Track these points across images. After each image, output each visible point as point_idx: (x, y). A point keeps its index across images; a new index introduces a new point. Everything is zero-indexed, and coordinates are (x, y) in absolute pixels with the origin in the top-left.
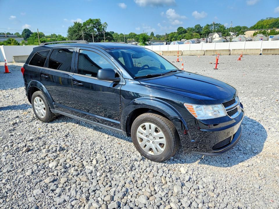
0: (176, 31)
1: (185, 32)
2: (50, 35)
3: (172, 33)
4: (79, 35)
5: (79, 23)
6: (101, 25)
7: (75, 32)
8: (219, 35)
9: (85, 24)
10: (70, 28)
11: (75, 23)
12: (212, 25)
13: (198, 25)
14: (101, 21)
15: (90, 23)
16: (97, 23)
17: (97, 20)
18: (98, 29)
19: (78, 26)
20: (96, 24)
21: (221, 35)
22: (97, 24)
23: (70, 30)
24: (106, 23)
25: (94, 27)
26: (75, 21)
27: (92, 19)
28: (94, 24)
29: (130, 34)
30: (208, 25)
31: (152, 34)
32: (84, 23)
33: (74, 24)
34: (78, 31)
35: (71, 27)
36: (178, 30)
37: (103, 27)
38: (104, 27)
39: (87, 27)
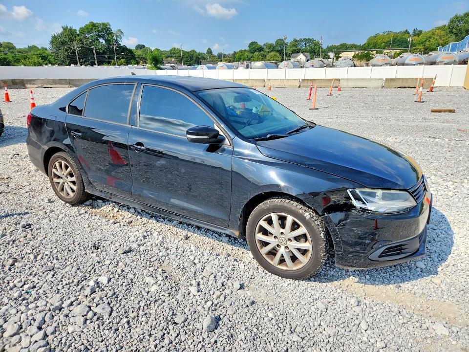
0: (247, 49)
1: (261, 49)
2: (27, 47)
3: (241, 51)
4: (71, 49)
5: (71, 29)
6: (111, 33)
7: (63, 43)
8: (306, 56)
9: (82, 31)
10: (54, 37)
11: (65, 29)
12: (301, 41)
13: (280, 40)
14: (111, 28)
15: (92, 29)
16: (105, 29)
17: (104, 24)
18: (107, 41)
19: (70, 34)
20: (102, 31)
21: (309, 58)
22: (105, 31)
23: (54, 39)
24: (120, 30)
25: (99, 36)
26: (65, 25)
27: (95, 22)
28: (99, 31)
29: (171, 50)
30: (296, 41)
31: (209, 51)
32: (81, 28)
33: (62, 30)
34: (69, 43)
35: (56, 35)
36: (249, 46)
37: (115, 38)
38: (117, 36)
39: (87, 35)
